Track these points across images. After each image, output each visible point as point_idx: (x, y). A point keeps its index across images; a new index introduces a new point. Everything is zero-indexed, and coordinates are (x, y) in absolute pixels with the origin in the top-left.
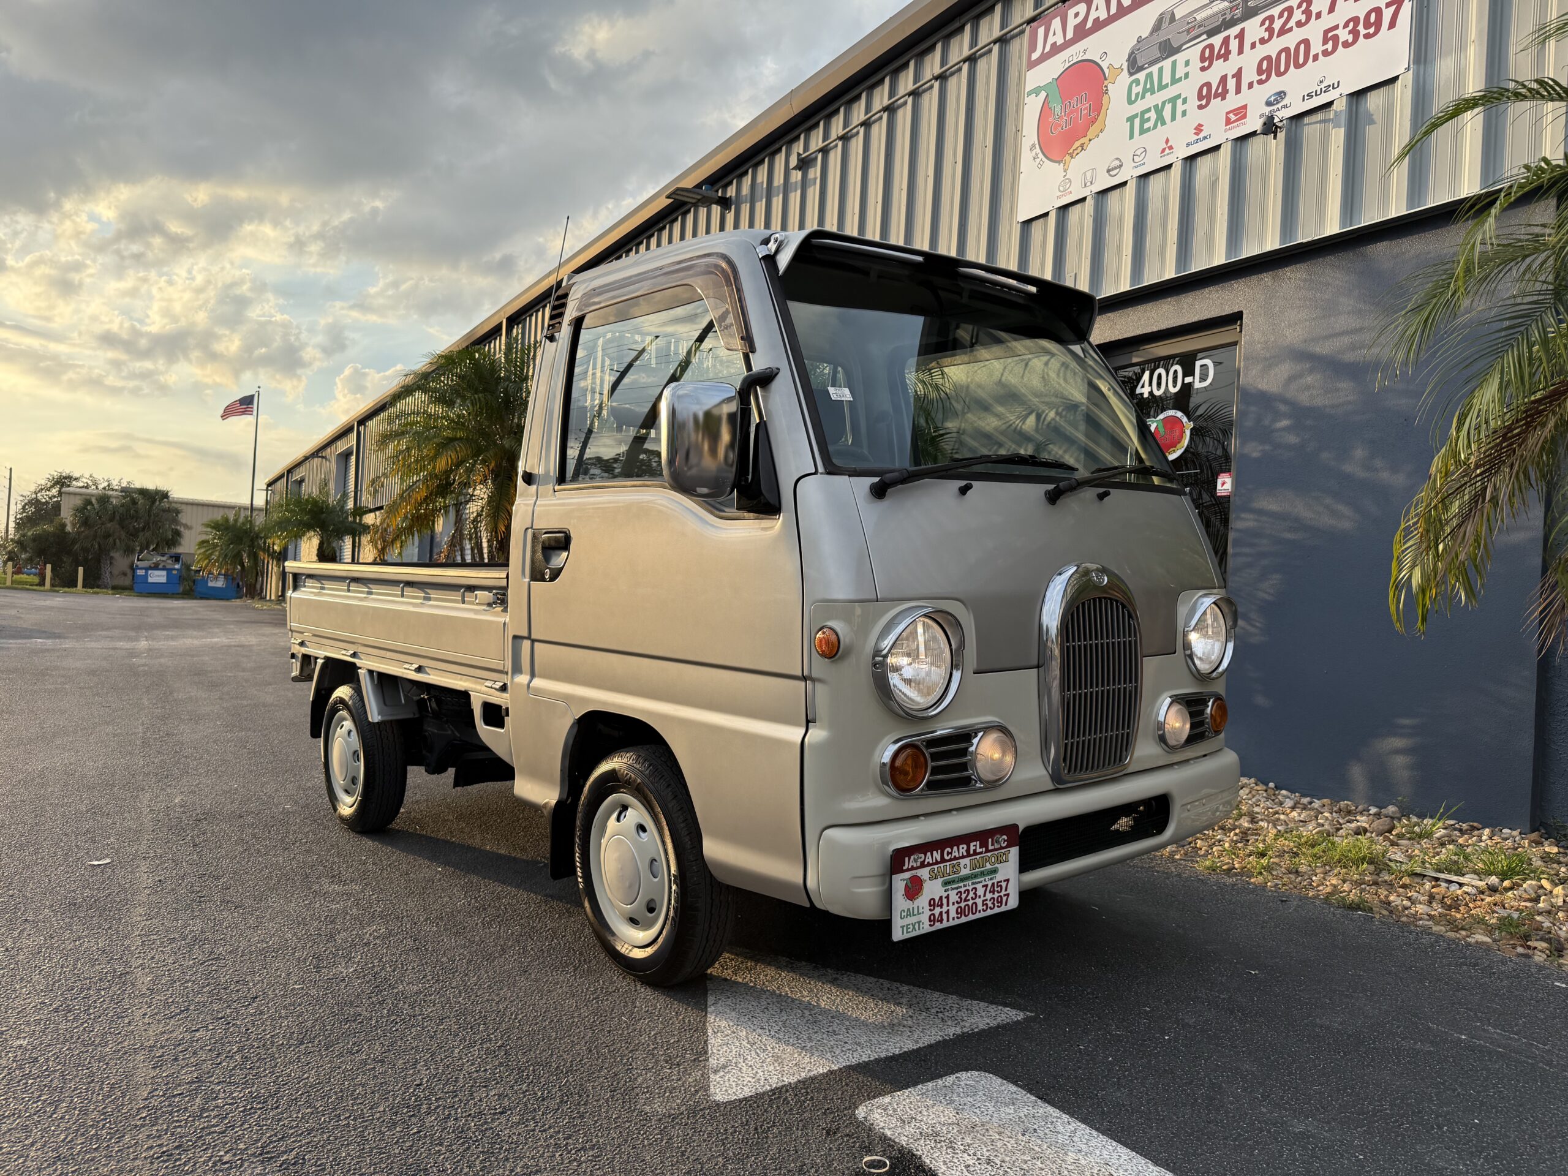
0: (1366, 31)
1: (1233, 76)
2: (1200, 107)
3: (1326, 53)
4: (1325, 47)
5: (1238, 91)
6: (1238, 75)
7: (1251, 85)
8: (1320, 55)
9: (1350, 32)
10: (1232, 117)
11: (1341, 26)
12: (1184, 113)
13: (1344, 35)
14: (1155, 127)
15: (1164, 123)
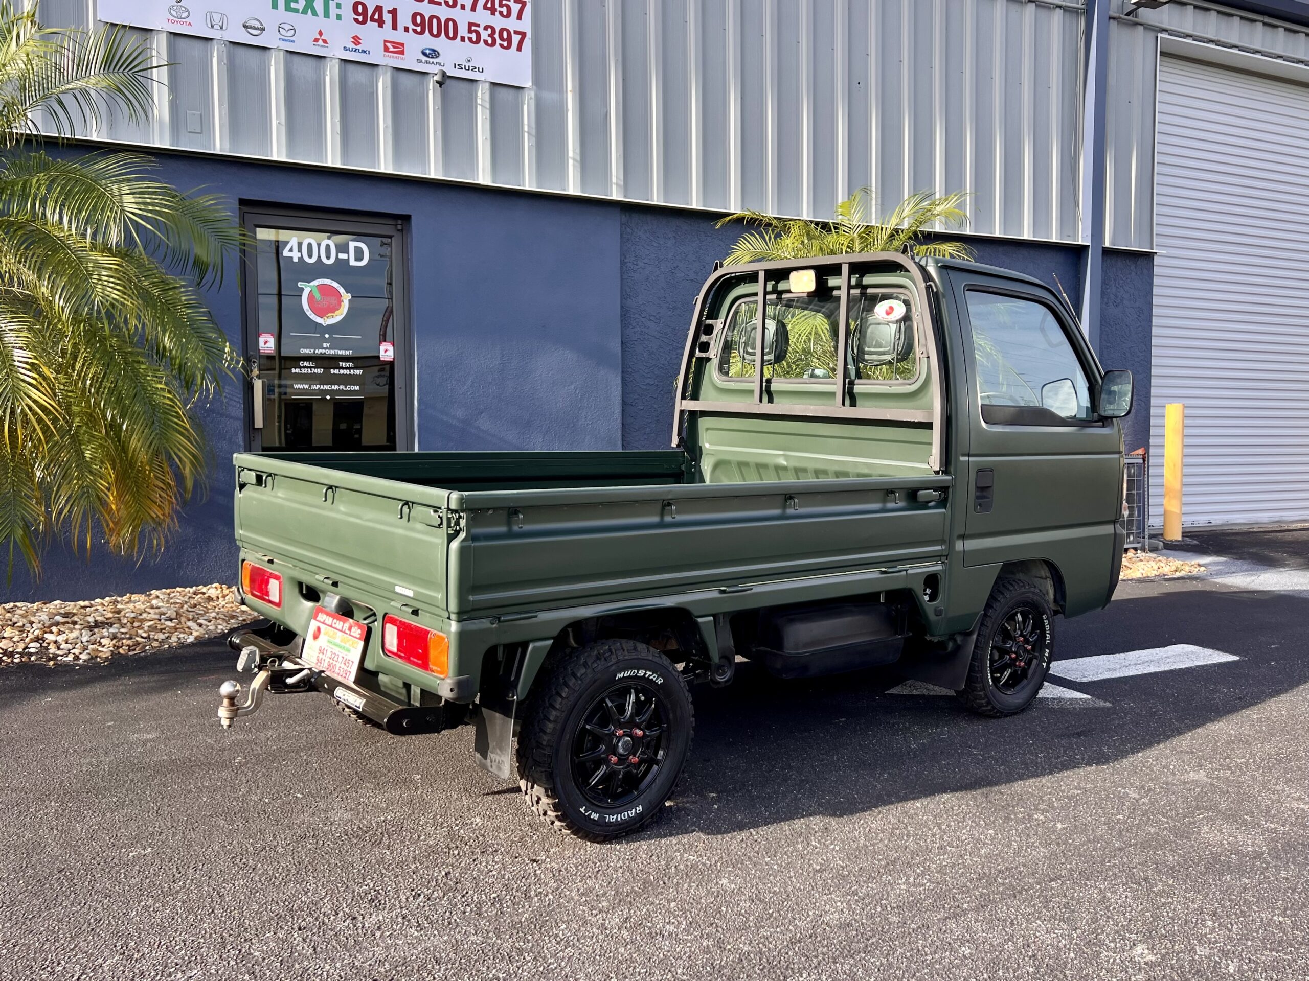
0: (502, 43)
1: (389, 12)
2: (356, 20)
3: (470, 39)
4: (470, 35)
5: (395, 27)
6: (394, 12)
7: (406, 29)
8: (466, 39)
9: (489, 35)
10: (389, 45)
11: (482, 26)
12: (339, 17)
13: (485, 35)
14: (305, 12)
15: (315, 13)
